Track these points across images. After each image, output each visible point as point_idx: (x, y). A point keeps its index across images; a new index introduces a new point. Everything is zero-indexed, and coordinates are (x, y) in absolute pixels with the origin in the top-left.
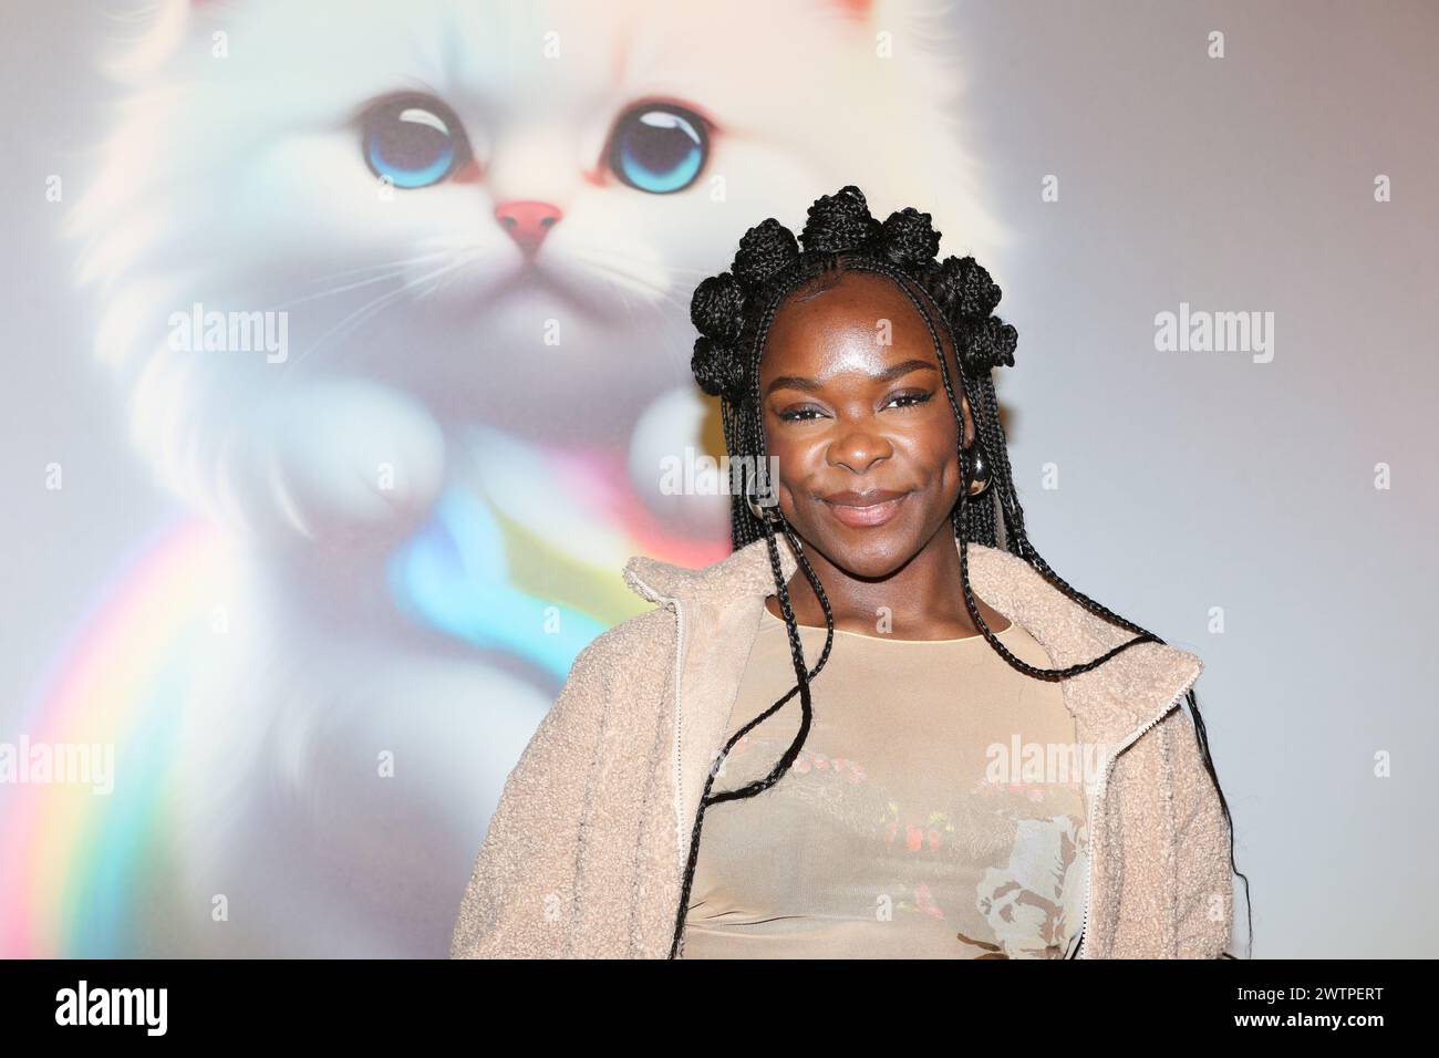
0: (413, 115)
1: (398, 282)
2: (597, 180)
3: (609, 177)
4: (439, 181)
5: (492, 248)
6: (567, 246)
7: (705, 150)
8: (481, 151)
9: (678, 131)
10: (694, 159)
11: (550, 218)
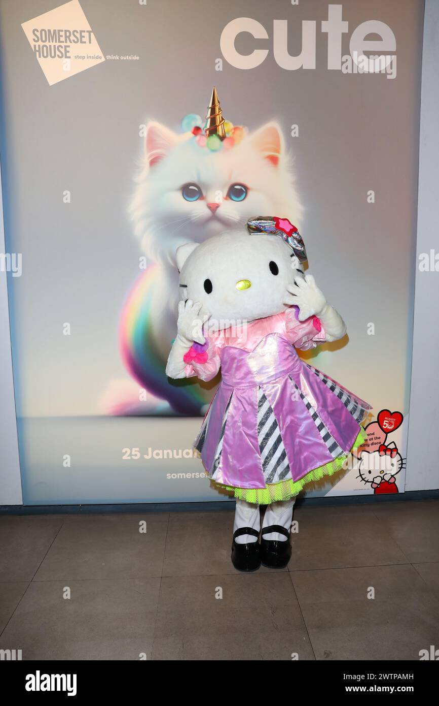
0: (191, 187)
1: (189, 219)
2: (226, 199)
3: (229, 199)
4: (196, 200)
5: (207, 212)
6: (221, 211)
7: (246, 193)
8: (204, 193)
9: (241, 189)
10: (244, 195)
11: (217, 206)
